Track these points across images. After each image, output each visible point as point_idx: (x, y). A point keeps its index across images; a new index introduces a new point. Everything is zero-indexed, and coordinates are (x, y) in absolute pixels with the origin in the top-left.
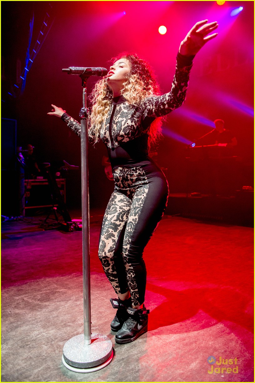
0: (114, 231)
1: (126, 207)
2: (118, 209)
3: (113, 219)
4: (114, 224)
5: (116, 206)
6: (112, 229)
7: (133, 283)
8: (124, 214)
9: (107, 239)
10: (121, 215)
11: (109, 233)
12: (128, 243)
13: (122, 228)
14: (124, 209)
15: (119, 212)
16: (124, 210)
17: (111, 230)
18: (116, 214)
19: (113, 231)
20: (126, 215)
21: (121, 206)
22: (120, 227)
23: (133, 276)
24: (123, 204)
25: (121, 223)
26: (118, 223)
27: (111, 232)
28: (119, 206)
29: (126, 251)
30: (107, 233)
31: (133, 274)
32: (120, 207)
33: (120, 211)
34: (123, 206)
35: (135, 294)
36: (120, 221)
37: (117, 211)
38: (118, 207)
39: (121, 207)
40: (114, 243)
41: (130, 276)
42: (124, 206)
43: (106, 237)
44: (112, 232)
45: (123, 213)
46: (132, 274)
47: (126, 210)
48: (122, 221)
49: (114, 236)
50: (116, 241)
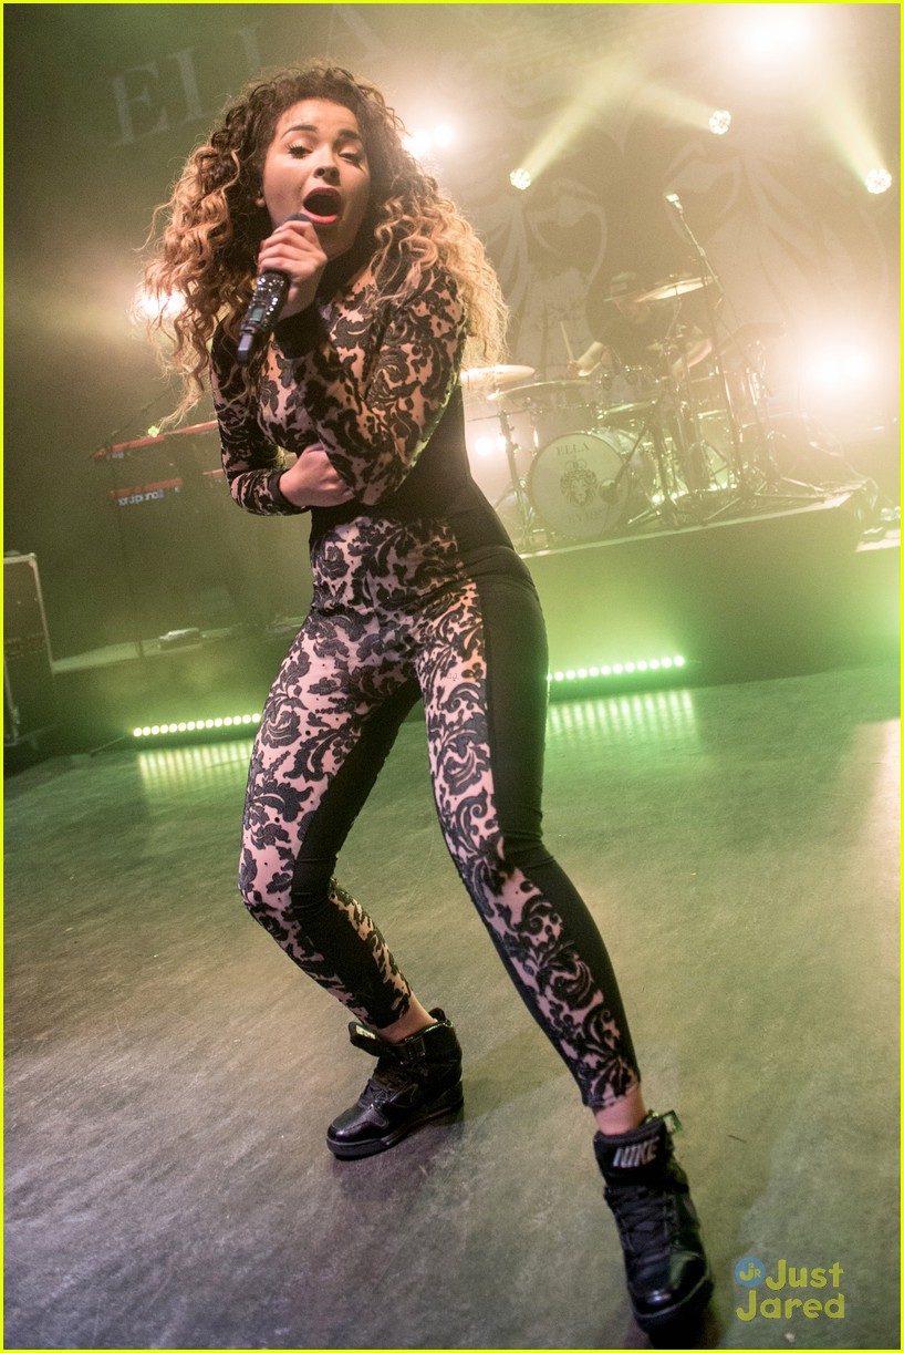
0: (286, 819)
1: (334, 715)
2: (303, 727)
3: (282, 769)
4: (286, 790)
5: (298, 710)
6: (275, 810)
7: (572, 969)
8: (325, 747)
9: (260, 846)
10: (313, 752)
11: (267, 823)
12: (480, 767)
13: (318, 802)
14: (327, 725)
15: (304, 738)
16: (326, 729)
17: (272, 812)
18: (295, 747)
19: (281, 817)
20: (332, 747)
21: (317, 711)
22: (311, 799)
23: (557, 930)
24: (323, 702)
25: (311, 783)
26: (299, 784)
27: (272, 821)
28: (308, 712)
29: (485, 805)
30: (258, 825)
31: (554, 920)
32: (310, 715)
33: (308, 733)
34: (323, 711)
35: (598, 1027)
36: (309, 775)
37: (299, 735)
38: (303, 715)
39: (317, 716)
40: (286, 861)
41: (543, 937)
42: (329, 711)
43: (255, 838)
44: (277, 820)
45: (321, 742)
46: (546, 921)
47: (336, 726)
48: (318, 776)
49: (284, 836)
50: (295, 852)
